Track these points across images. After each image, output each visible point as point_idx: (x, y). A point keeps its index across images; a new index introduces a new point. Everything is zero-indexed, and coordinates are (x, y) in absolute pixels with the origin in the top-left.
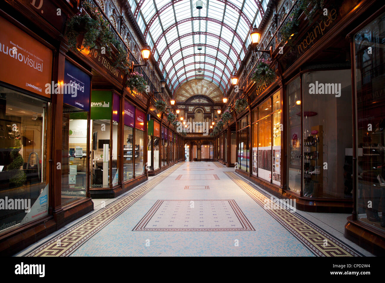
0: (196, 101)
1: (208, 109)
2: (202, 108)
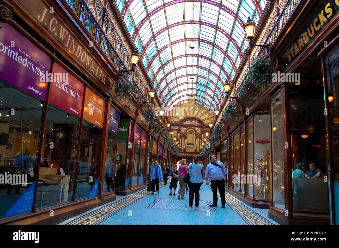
0: (188, 123)
1: (199, 131)
2: (193, 129)
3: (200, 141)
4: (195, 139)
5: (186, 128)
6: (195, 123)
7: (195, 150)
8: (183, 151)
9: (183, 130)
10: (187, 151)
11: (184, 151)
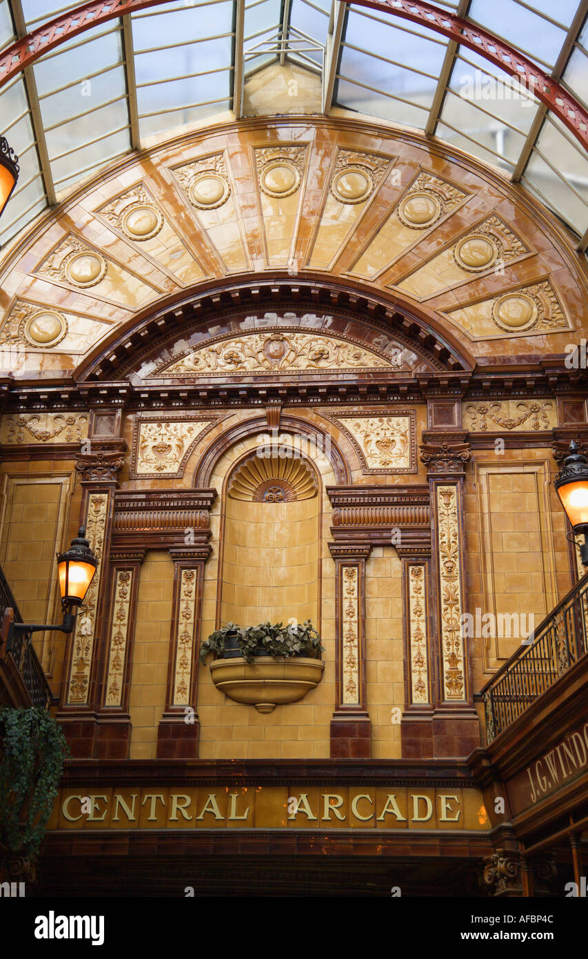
3: (418, 583)
4: (329, 567)
5: (199, 427)
6: (321, 356)
7: (337, 731)
8: (142, 747)
9: (161, 449)
10: (213, 748)
11: (162, 748)
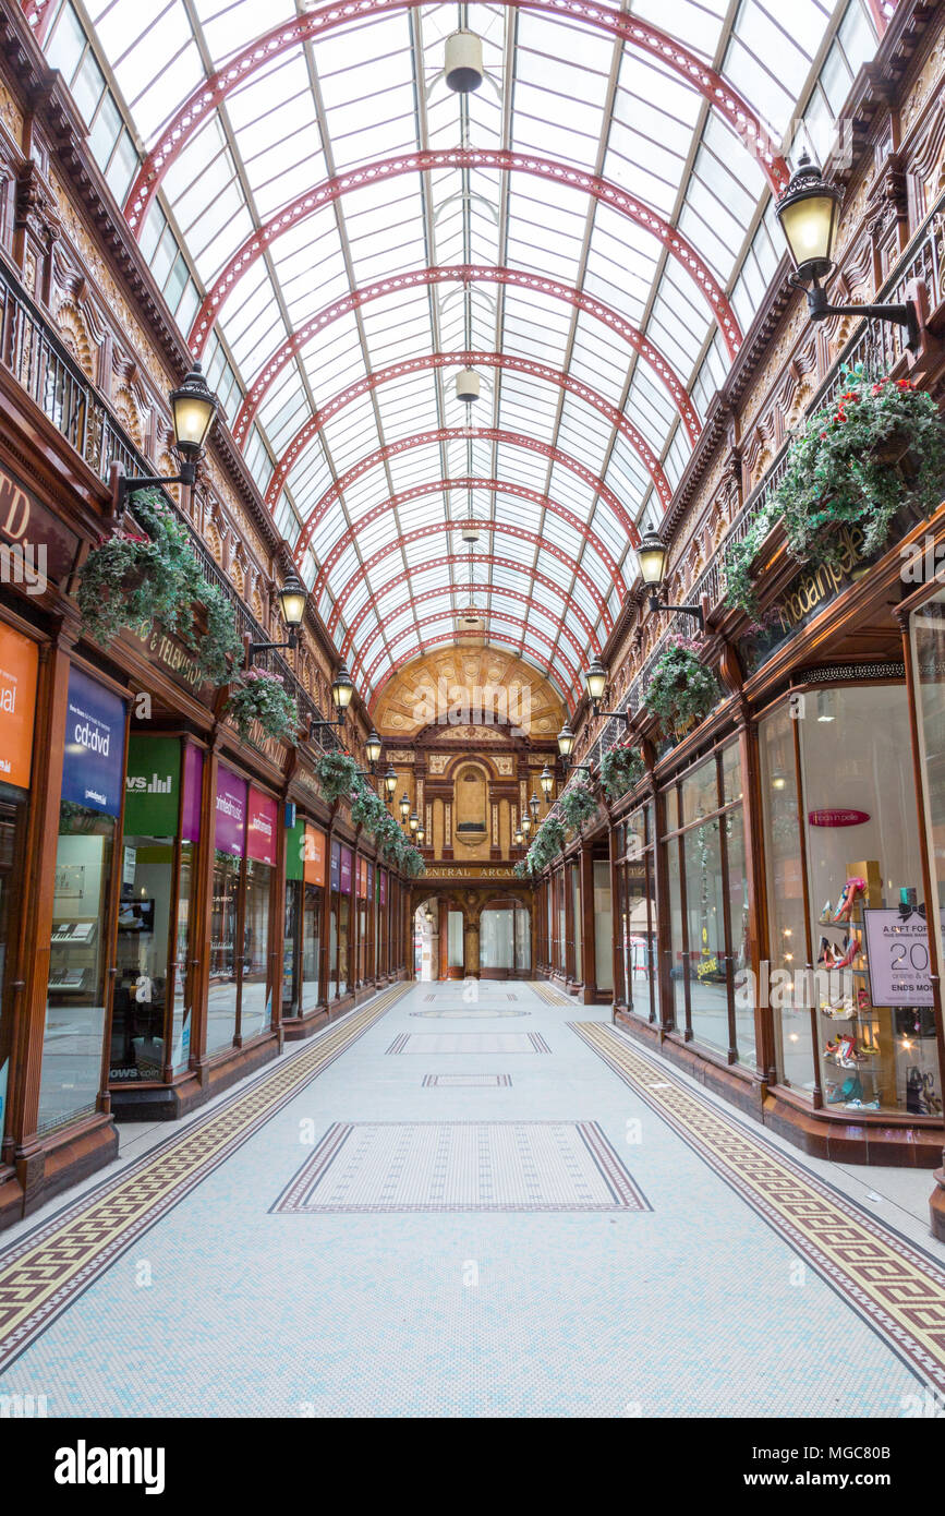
0: (458, 734)
1: (505, 767)
2: (481, 761)
